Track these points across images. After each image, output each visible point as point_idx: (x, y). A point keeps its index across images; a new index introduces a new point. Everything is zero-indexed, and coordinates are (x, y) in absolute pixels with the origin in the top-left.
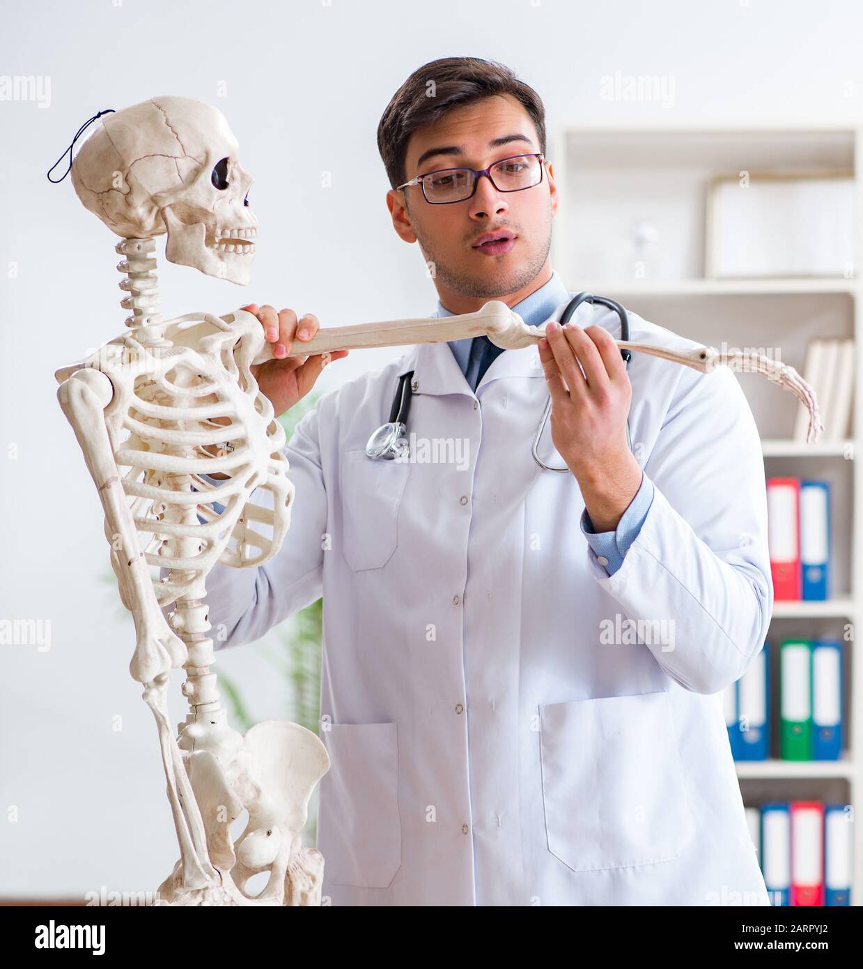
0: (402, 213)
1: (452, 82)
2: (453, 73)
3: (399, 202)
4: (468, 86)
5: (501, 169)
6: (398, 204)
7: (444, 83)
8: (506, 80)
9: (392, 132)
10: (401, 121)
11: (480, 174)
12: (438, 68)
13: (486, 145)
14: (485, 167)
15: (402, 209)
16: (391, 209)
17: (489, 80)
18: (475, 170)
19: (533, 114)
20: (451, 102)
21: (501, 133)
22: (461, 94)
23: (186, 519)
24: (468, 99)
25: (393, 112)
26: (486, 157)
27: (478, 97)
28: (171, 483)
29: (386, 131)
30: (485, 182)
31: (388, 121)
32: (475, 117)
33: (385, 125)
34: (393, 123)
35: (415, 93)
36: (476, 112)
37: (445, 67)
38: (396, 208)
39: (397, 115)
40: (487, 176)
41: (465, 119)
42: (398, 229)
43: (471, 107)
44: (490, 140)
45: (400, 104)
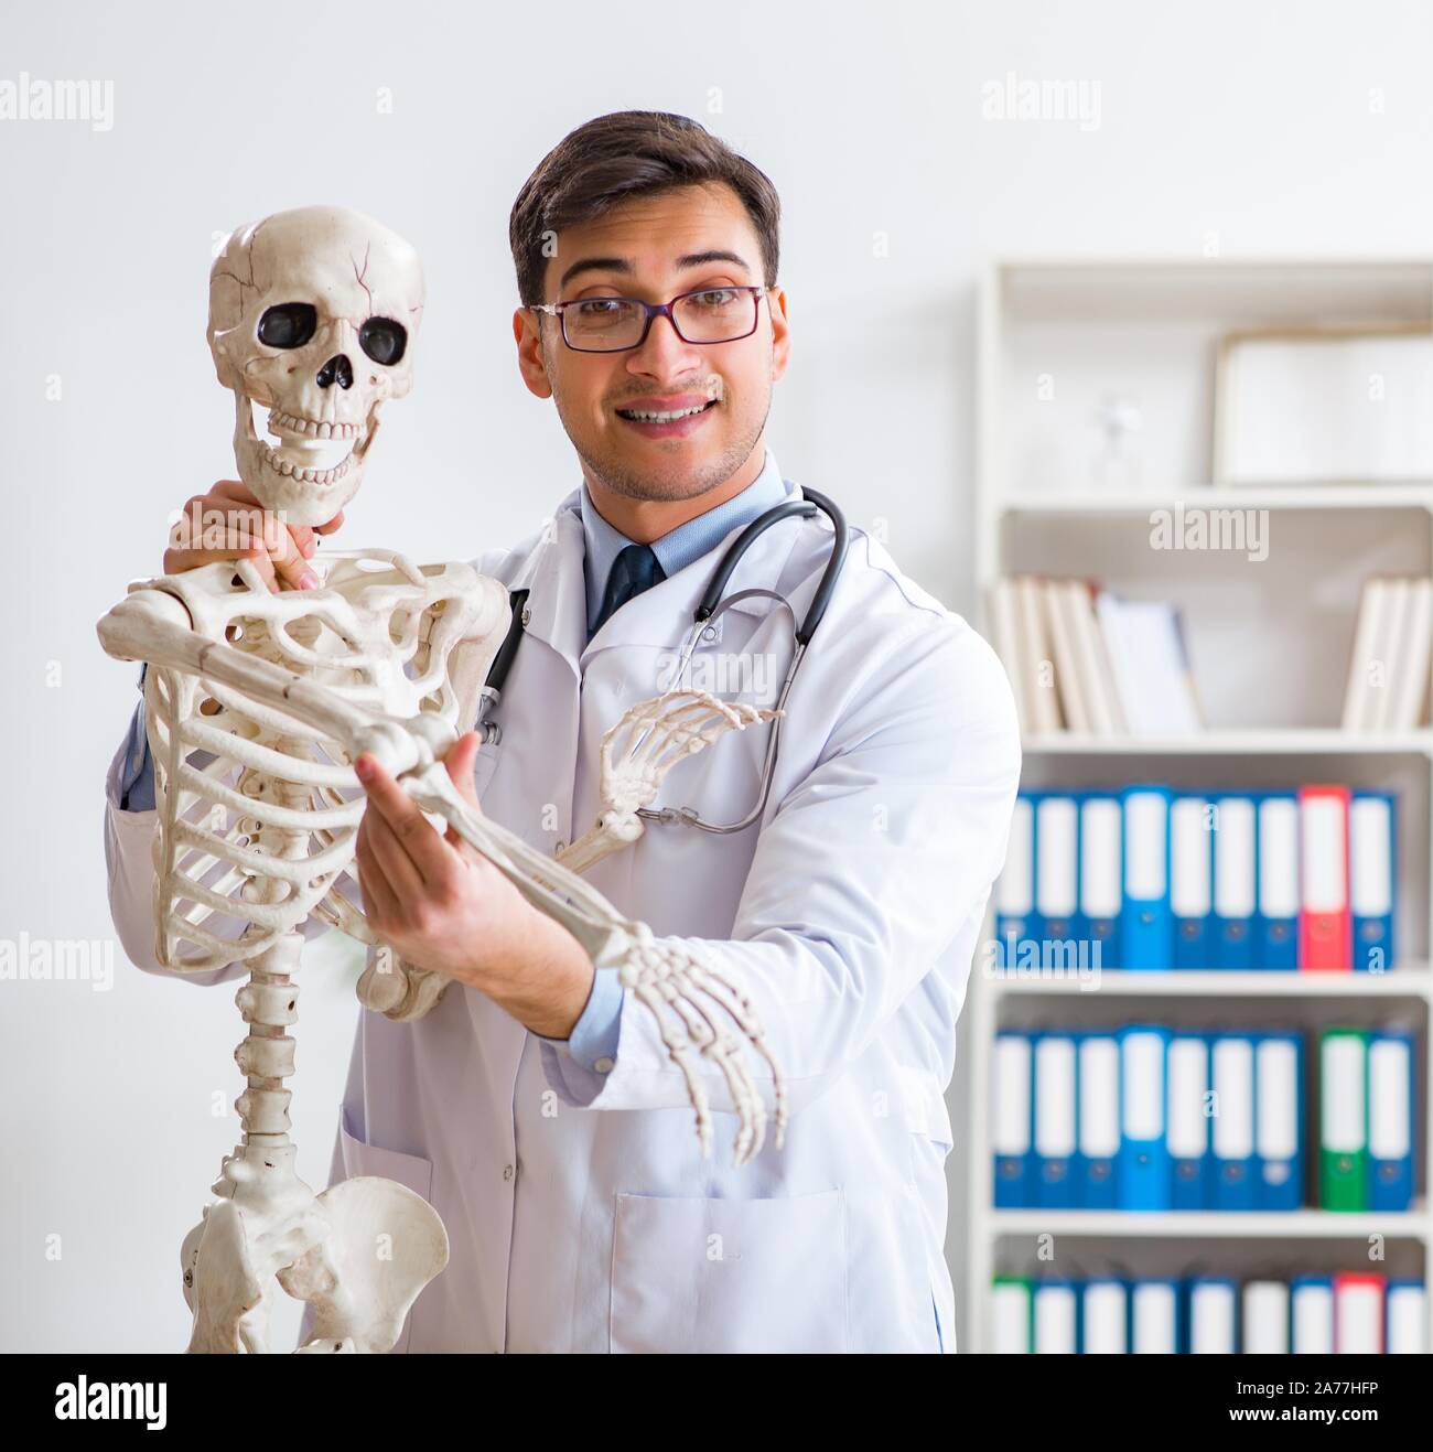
0: (535, 347)
1: (626, 159)
2: (629, 143)
3: (532, 329)
4: (650, 169)
5: (694, 302)
6: (530, 331)
7: (612, 160)
8: (714, 163)
9: (529, 225)
10: (542, 211)
11: (655, 311)
12: (609, 131)
13: (670, 263)
14: (666, 300)
15: (535, 341)
16: (518, 336)
17: (686, 162)
18: (648, 303)
19: (756, 217)
20: (623, 191)
21: (697, 248)
22: (638, 180)
23: (288, 852)
24: (649, 188)
25: (532, 195)
26: (668, 283)
27: (666, 185)
28: (278, 791)
29: (519, 221)
30: (663, 324)
31: (525, 207)
32: (659, 215)
33: (520, 211)
34: (531, 211)
35: (568, 169)
36: (662, 207)
37: (621, 130)
38: (527, 338)
39: (537, 200)
40: (666, 315)
41: (642, 216)
42: (525, 372)
43: (653, 199)
44: (678, 256)
45: (542, 184)
